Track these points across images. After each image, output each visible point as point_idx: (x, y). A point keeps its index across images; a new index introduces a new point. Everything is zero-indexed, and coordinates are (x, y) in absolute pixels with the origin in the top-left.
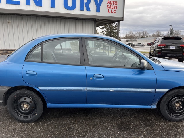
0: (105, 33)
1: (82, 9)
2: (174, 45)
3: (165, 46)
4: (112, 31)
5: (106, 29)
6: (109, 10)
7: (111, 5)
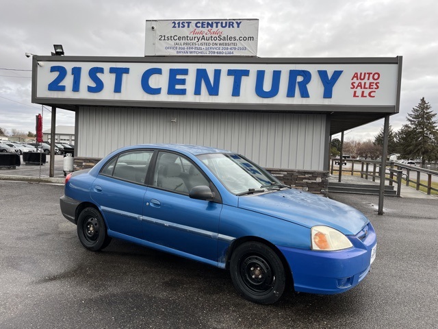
1: (291, 93)
6: (355, 92)
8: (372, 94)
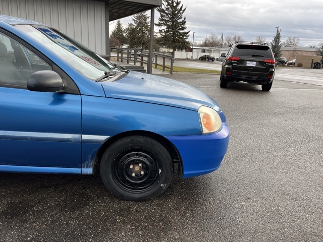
0: (164, 34)
2: (254, 59)
3: (238, 61)
4: (177, 32)
5: (166, 27)
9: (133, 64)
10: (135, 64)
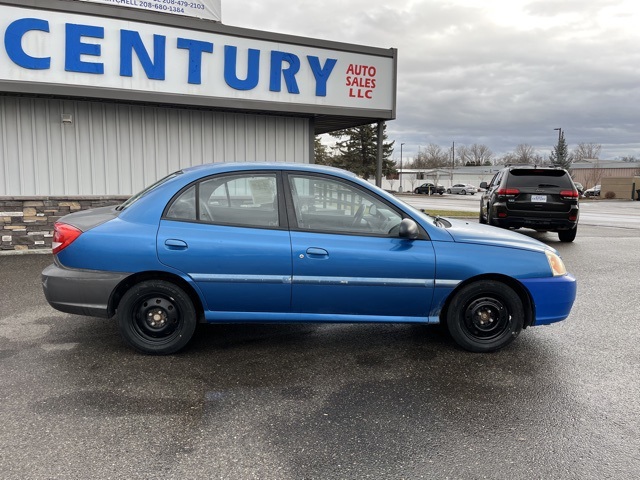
0: (346, 149)
1: (274, 86)
2: (543, 191)
3: (516, 195)
4: (370, 144)
5: (349, 137)
6: (351, 90)
7: (359, 77)
8: (369, 94)
9: (322, 206)
10: (325, 207)
